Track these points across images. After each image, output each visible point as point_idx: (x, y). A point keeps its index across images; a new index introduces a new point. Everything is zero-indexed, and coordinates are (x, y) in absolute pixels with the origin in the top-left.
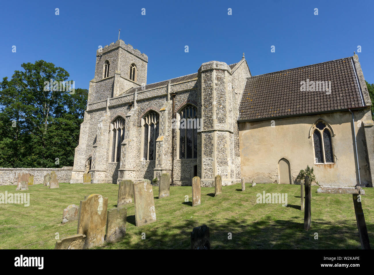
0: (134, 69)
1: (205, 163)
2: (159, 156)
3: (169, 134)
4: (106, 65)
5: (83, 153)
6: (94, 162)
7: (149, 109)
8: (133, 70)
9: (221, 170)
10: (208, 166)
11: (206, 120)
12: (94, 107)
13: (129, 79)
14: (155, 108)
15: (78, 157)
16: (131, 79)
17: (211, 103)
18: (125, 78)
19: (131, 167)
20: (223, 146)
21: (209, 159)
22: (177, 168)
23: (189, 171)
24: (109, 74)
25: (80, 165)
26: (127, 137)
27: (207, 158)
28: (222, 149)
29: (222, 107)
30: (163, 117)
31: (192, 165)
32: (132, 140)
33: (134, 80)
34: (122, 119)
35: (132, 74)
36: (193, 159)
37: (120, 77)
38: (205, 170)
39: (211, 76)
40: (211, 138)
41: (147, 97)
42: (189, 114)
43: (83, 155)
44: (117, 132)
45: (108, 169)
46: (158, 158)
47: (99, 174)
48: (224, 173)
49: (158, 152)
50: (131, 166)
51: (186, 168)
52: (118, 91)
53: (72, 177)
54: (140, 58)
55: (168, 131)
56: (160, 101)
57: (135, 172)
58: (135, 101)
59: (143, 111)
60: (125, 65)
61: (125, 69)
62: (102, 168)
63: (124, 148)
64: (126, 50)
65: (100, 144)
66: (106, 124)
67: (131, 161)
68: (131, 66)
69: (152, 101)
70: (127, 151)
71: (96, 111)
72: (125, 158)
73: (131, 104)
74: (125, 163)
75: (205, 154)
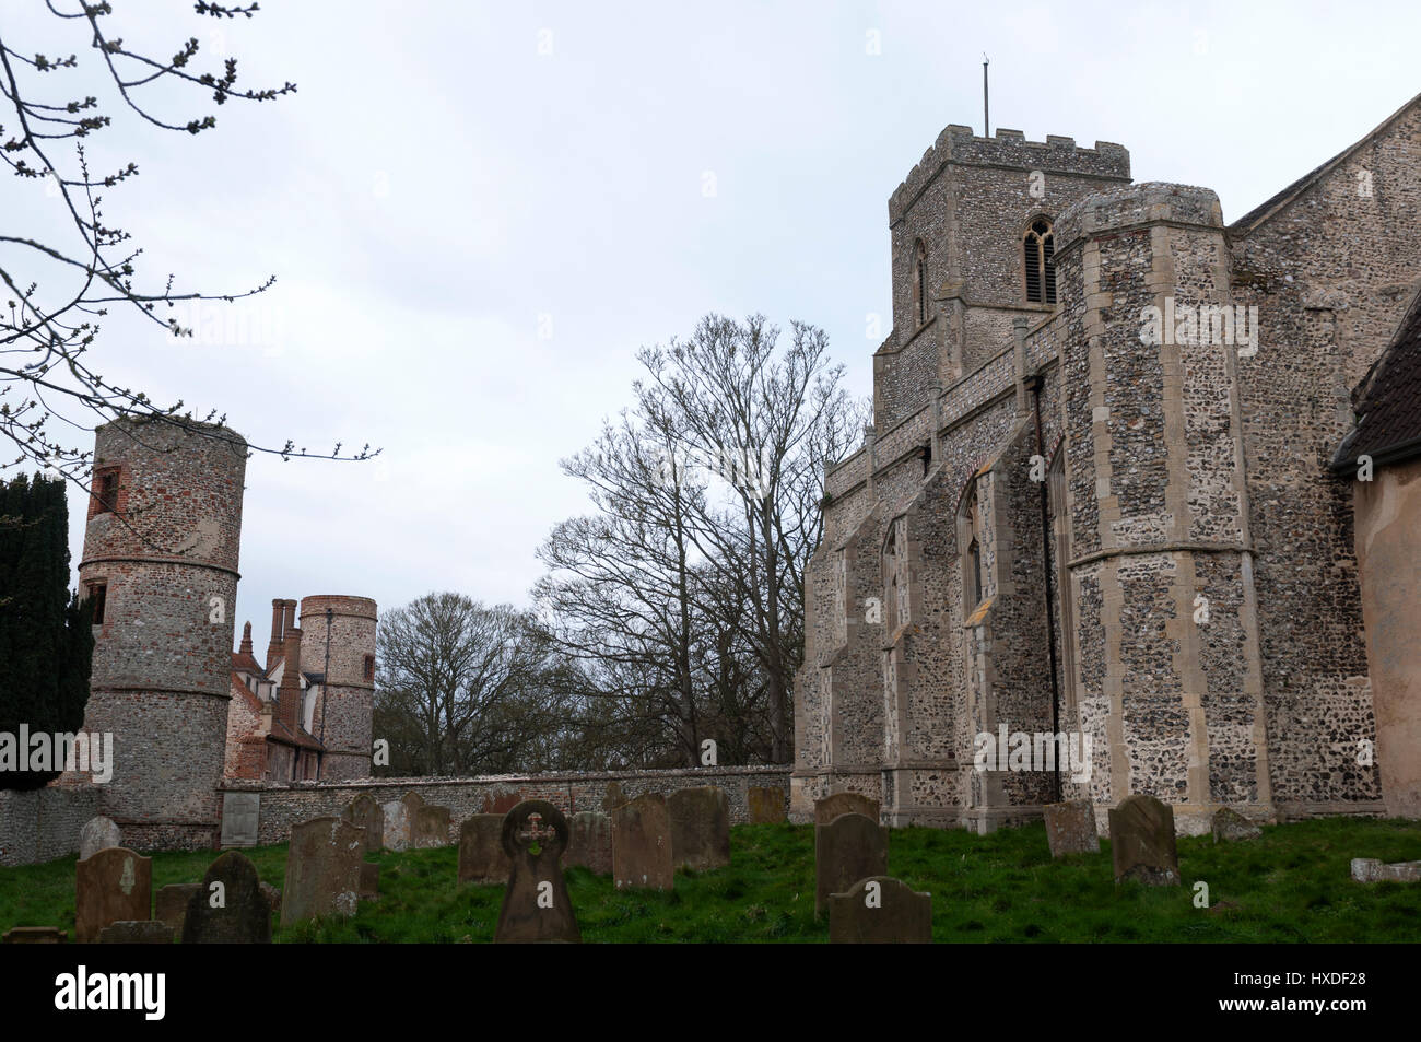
1: (1087, 726)
3: (1022, 587)
4: (920, 264)
6: (827, 735)
7: (974, 469)
8: (1040, 251)
9: (1151, 759)
10: (1097, 740)
11: (1079, 508)
13: (1023, 302)
14: (978, 463)
16: (1033, 298)
17: (1089, 419)
18: (997, 304)
19: (931, 755)
20: (1153, 633)
21: (1098, 706)
26: (904, 613)
27: (1092, 701)
28: (1149, 648)
29: (1140, 424)
30: (986, 505)
32: (926, 628)
33: (1051, 299)
35: (1042, 269)
37: (964, 308)
39: (1082, 276)
40: (1099, 597)
41: (966, 412)
46: (974, 710)
48: (1168, 775)
49: (972, 680)
53: (794, 804)
54: (1079, 176)
55: (1017, 573)
56: (1002, 421)
57: (954, 774)
58: (933, 436)
59: (959, 481)
60: (988, 243)
61: (993, 261)
62: (868, 759)
63: (890, 668)
64: (983, 167)
65: (843, 654)
66: (864, 560)
67: (929, 723)
68: (1026, 234)
69: (982, 426)
70: (902, 680)
71: (846, 501)
72: (896, 714)
73: (924, 456)
74: (897, 738)
75: (1084, 679)
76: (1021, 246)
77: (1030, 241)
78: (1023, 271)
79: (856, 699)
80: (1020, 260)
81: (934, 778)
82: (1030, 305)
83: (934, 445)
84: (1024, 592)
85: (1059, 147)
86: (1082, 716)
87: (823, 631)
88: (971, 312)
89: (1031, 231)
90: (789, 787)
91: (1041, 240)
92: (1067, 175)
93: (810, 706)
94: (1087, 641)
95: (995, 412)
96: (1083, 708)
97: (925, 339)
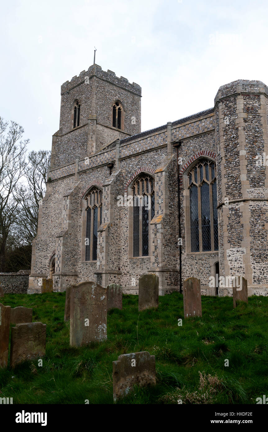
0: (119, 109)
1: (230, 258)
2: (156, 249)
3: (171, 212)
4: (75, 108)
5: (44, 248)
6: (58, 261)
7: (139, 172)
8: (117, 111)
10: (236, 263)
11: (230, 184)
12: (58, 175)
13: (111, 126)
14: (148, 169)
15: (37, 254)
16: (114, 125)
17: (237, 154)
18: (105, 125)
19: (114, 269)
20: (261, 227)
21: (238, 251)
22: (187, 268)
23: (207, 273)
24: (80, 121)
25: (41, 267)
26: (106, 219)
27: (234, 249)
28: (259, 232)
30: (160, 183)
31: (212, 262)
32: (114, 225)
33: (119, 127)
34: (98, 191)
35: (117, 117)
36: (213, 252)
37: (97, 124)
38: (231, 269)
39: (235, 106)
40: (240, 214)
41: (135, 153)
42: (204, 175)
43: (44, 251)
44: (92, 211)
45: (81, 272)
46: (154, 252)
47: (67, 280)
48: (265, 275)
49: (153, 242)
50: (114, 267)
51: (201, 267)
52: (95, 147)
53: (30, 286)
54: (129, 91)
55: (170, 207)
56: (156, 156)
57: (121, 275)
58: (117, 160)
59: (129, 175)
60: (103, 105)
61: (104, 111)
62: (72, 270)
63: (101, 238)
64: (104, 80)
65: (66, 233)
66: (75, 201)
67: (113, 258)
68: (113, 105)
69: (144, 158)
70: (107, 242)
71: (60, 181)
72: (104, 254)
73: (111, 166)
74: (104, 262)
75: (229, 242)
76: (112, 108)
77: (114, 107)
78: (112, 116)
79: (70, 249)
80: (112, 113)
81: (115, 277)
82: (113, 128)
83: (117, 163)
84: (171, 213)
85: (124, 81)
86: (228, 254)
87: (45, 225)
88: (98, 125)
89: (115, 104)
90: (28, 280)
91: (117, 108)
92: (126, 90)
93: (38, 251)
94: (231, 229)
95: (152, 153)
96: (228, 252)
97: (77, 133)
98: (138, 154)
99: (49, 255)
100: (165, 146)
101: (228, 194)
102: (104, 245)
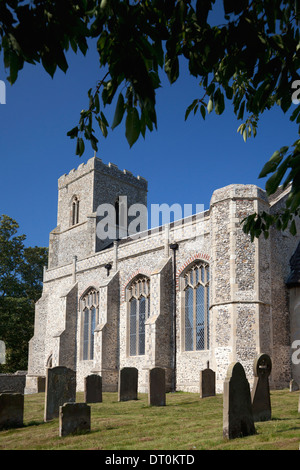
1: (218, 356)
2: (150, 348)
3: (166, 312)
4: (74, 204)
7: (137, 273)
10: (223, 360)
11: (220, 286)
12: (55, 275)
14: (145, 271)
15: (34, 354)
17: (228, 257)
19: (110, 367)
20: (248, 328)
21: (225, 350)
22: (182, 366)
24: (79, 219)
25: (39, 367)
26: (103, 319)
27: (221, 348)
28: (246, 332)
29: (247, 262)
30: (155, 284)
32: (111, 325)
34: (96, 292)
36: (206, 350)
39: (228, 211)
40: (228, 315)
41: (133, 254)
42: (200, 277)
43: (41, 351)
44: (90, 312)
45: (79, 371)
46: (148, 351)
49: (148, 342)
53: (27, 385)
54: (133, 186)
55: (165, 308)
56: (153, 258)
58: (114, 261)
59: (127, 277)
60: (104, 201)
63: (98, 338)
66: (72, 301)
69: (142, 259)
70: (103, 342)
71: (57, 281)
72: (100, 353)
73: (109, 267)
74: (100, 361)
75: (218, 341)
76: (114, 204)
79: (67, 349)
81: (111, 375)
83: (114, 264)
84: (166, 314)
85: (128, 174)
86: (216, 353)
87: (42, 325)
90: (26, 380)
92: (130, 184)
95: (149, 255)
96: (216, 350)
97: (76, 230)
98: (136, 256)
99: (47, 355)
100: (163, 248)
101: (218, 296)
102: (100, 344)
